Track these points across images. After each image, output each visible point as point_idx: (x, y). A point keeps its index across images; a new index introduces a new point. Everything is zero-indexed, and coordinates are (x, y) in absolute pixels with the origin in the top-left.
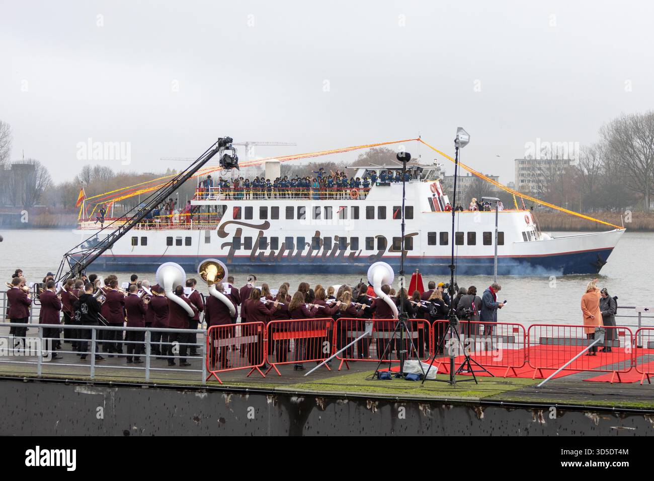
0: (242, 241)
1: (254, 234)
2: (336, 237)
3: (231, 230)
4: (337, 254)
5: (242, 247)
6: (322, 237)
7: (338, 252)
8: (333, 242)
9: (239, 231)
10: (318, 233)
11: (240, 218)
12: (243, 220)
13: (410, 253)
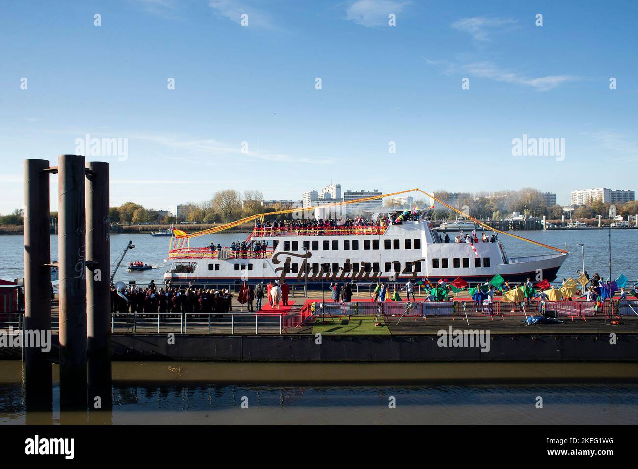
0: (291, 267)
1: (300, 261)
2: (362, 264)
3: (282, 258)
4: (363, 276)
5: (291, 271)
6: (351, 263)
7: (364, 274)
8: (360, 267)
9: (288, 260)
10: (348, 260)
11: (289, 250)
12: (291, 251)
13: (419, 274)
